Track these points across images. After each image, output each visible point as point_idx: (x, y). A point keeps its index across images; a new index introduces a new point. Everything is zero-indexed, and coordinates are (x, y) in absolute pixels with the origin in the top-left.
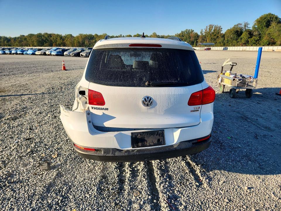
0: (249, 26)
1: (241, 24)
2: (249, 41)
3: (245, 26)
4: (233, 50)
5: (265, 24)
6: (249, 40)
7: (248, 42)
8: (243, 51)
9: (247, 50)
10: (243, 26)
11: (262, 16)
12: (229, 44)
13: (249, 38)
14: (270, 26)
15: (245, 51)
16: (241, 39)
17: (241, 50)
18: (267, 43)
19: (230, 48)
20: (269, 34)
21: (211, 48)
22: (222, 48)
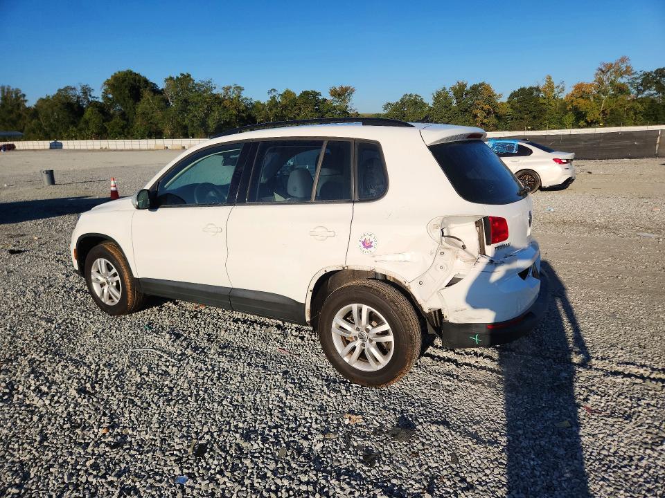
0: (93, 94)
1: (74, 88)
2: (108, 127)
3: (85, 93)
4: (76, 148)
5: (127, 92)
6: (106, 125)
7: (105, 130)
8: (102, 150)
9: (111, 147)
10: (79, 93)
11: (115, 74)
12: (61, 133)
13: (104, 121)
14: (142, 97)
15: (106, 150)
16: (87, 122)
17: (99, 148)
18: (147, 133)
19: (67, 144)
20: (144, 113)
21: (16, 143)
22: (46, 144)
